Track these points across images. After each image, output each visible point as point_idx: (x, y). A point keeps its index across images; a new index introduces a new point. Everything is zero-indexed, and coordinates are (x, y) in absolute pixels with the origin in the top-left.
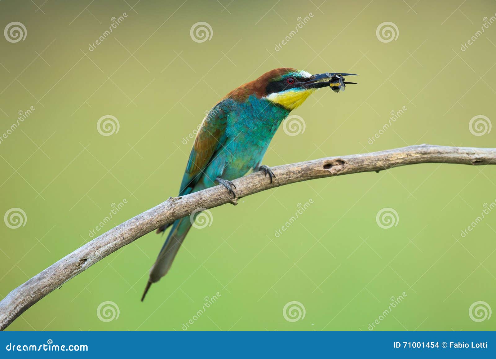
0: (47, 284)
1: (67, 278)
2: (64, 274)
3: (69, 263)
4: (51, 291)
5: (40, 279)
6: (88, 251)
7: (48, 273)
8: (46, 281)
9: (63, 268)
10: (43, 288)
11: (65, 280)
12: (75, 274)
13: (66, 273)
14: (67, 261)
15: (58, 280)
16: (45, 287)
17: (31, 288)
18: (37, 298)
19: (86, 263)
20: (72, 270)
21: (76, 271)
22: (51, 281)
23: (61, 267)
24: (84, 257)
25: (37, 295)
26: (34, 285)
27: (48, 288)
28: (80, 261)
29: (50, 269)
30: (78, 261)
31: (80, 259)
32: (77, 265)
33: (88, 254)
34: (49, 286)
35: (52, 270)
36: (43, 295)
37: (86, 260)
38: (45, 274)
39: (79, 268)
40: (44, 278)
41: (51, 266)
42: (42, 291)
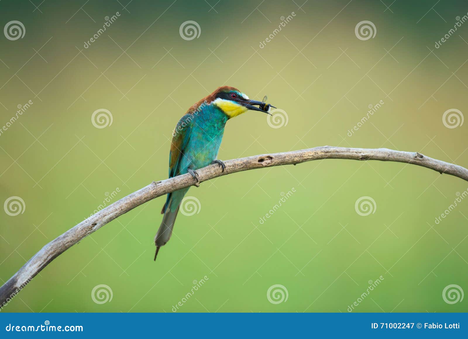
0: (69, 240)
1: (83, 237)
2: (81, 234)
3: (84, 227)
4: (72, 245)
5: (64, 237)
6: (97, 218)
7: (70, 233)
8: (69, 239)
9: (81, 230)
10: (66, 243)
11: (82, 238)
12: (88, 233)
13: (83, 233)
14: (83, 225)
15: (77, 238)
16: (68, 243)
17: (58, 243)
18: (62, 250)
19: (96, 226)
20: (86, 231)
21: (89, 232)
22: (72, 238)
23: (79, 229)
24: (95, 222)
25: (62, 248)
26: (60, 241)
27: (70, 243)
28: (92, 225)
29: (72, 230)
30: (91, 225)
31: (92, 224)
32: (90, 227)
33: (97, 220)
34: (71, 242)
35: (73, 231)
36: (67, 248)
37: (96, 224)
38: (68, 234)
39: (91, 230)
40: (67, 236)
41: (72, 229)
42: (66, 245)
